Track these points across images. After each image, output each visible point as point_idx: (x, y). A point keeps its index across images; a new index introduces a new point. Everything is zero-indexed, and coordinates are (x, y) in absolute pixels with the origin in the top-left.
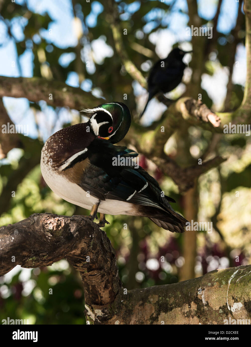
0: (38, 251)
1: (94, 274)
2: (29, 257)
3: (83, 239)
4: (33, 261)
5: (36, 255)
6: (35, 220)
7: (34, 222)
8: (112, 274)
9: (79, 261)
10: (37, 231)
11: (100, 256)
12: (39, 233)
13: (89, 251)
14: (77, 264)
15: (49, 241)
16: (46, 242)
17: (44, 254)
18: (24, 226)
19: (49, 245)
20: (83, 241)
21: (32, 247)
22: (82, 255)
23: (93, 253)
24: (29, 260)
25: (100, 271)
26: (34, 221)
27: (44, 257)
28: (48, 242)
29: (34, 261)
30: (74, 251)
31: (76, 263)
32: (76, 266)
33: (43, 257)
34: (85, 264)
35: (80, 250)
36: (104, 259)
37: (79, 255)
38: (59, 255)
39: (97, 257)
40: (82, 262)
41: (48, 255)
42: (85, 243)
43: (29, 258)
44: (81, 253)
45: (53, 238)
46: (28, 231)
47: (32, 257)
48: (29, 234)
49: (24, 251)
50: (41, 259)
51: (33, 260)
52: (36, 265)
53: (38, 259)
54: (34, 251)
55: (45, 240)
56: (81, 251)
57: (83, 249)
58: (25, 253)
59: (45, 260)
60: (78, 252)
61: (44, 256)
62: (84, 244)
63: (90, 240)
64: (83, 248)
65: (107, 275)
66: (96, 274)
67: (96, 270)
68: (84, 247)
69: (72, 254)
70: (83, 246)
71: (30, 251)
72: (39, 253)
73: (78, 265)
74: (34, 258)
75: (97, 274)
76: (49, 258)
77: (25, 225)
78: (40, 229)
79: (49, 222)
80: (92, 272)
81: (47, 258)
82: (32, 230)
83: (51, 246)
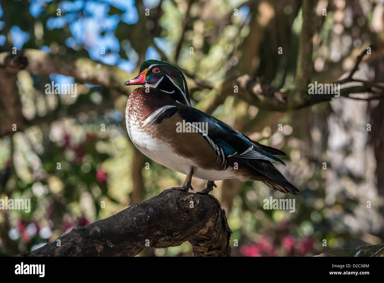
0: (171, 230)
1: (213, 254)
2: (161, 236)
3: (211, 217)
4: (165, 241)
5: (168, 234)
6: (169, 197)
7: (168, 199)
8: (227, 254)
9: (202, 241)
10: (171, 209)
11: (221, 235)
12: (174, 211)
13: (215, 230)
14: (199, 244)
15: (183, 220)
16: (180, 220)
17: (177, 233)
18: (158, 204)
19: (183, 223)
20: (211, 220)
21: (166, 226)
22: (208, 235)
23: (217, 232)
24: (162, 239)
25: (219, 251)
26: (167, 198)
27: (177, 237)
28: (182, 220)
29: (167, 241)
30: (202, 231)
31: (199, 243)
32: (198, 246)
33: (175, 237)
34: (208, 244)
35: (207, 229)
36: (223, 238)
37: (205, 235)
38: (190, 235)
39: (219, 237)
40: (206, 241)
41: (180, 235)
42: (212, 221)
43: (162, 238)
44: (208, 233)
45: (187, 216)
46: (163, 208)
47: (164, 237)
48: (164, 212)
49: (158, 230)
50: (173, 238)
51: (165, 240)
52: (167, 245)
53: (171, 239)
54: (168, 230)
55: (179, 218)
56: (208, 230)
57: (210, 229)
58: (158, 233)
59: (177, 240)
60: (204, 231)
61: (176, 235)
62: (211, 222)
63: (217, 218)
64: (210, 227)
65: (223, 254)
66: (214, 253)
67: (216, 250)
69: (199, 234)
70: (210, 225)
71: (164, 230)
72: (172, 233)
73: (200, 244)
74: (167, 237)
75: (215, 254)
76: (181, 238)
77: (159, 203)
78: (175, 207)
79: (185, 200)
80: (211, 252)
81: (179, 237)
82: (167, 208)
83: (185, 225)
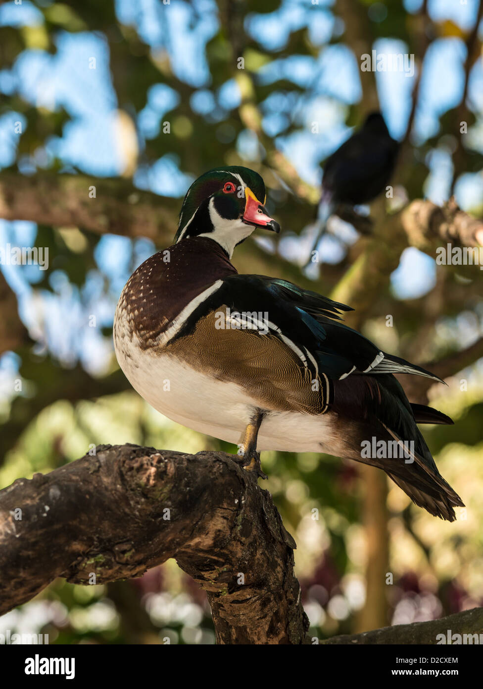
0: (109, 540)
1: (245, 598)
2: (87, 555)
3: (219, 507)
4: (96, 567)
5: (104, 550)
6: (102, 461)
7: (100, 467)
8: (286, 597)
9: (207, 565)
10: (106, 489)
11: (259, 552)
12: (113, 495)
13: (234, 539)
14: (203, 573)
15: (137, 513)
16: (128, 515)
17: (125, 547)
18: (74, 478)
19: (137, 523)
20: (219, 514)
21: (94, 530)
22: (217, 550)
23: (243, 544)
24: (88, 562)
25: (258, 591)
26: (97, 464)
27: (126, 555)
28: (135, 515)
29: (101, 566)
30: (197, 540)
31: (202, 570)
32: (201, 578)
33: (121, 555)
34: (223, 572)
35: (212, 535)
36: (268, 559)
37: (210, 551)
38: (162, 550)
39: (253, 555)
40: (216, 567)
41: (133, 550)
42: (224, 518)
43: (88, 559)
44: (215, 545)
45: (147, 505)
46: (84, 488)
47: (94, 556)
48: (87, 497)
49: (75, 540)
50: (117, 559)
51: (97, 564)
52: (104, 577)
53: (110, 560)
54: (100, 540)
55: (127, 510)
56: (214, 539)
57: (219, 535)
58: (77, 546)
59: (126, 564)
60: (206, 541)
61: (124, 552)
62: (221, 520)
63: (237, 510)
64: (219, 531)
65: (275, 599)
66: (248, 597)
67: (250, 588)
68: (221, 529)
69: (192, 548)
70: (219, 526)
71: (91, 539)
72: (113, 546)
73: (206, 575)
74: (101, 558)
75: (250, 598)
76: (137, 558)
77: (76, 474)
78: (115, 485)
79: (136, 465)
80: (238, 593)
81: (131, 557)
82: (95, 488)
83: (142, 527)
